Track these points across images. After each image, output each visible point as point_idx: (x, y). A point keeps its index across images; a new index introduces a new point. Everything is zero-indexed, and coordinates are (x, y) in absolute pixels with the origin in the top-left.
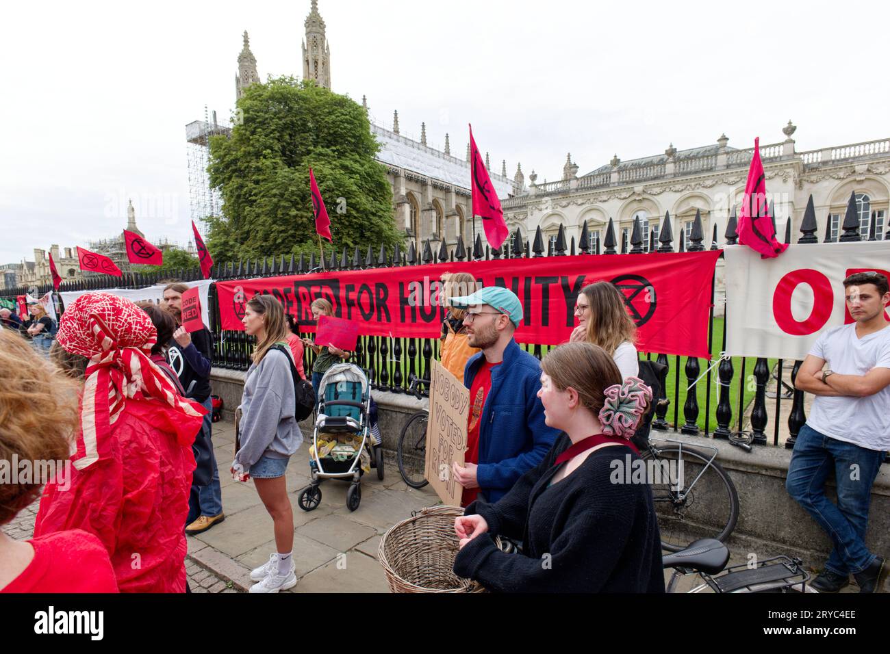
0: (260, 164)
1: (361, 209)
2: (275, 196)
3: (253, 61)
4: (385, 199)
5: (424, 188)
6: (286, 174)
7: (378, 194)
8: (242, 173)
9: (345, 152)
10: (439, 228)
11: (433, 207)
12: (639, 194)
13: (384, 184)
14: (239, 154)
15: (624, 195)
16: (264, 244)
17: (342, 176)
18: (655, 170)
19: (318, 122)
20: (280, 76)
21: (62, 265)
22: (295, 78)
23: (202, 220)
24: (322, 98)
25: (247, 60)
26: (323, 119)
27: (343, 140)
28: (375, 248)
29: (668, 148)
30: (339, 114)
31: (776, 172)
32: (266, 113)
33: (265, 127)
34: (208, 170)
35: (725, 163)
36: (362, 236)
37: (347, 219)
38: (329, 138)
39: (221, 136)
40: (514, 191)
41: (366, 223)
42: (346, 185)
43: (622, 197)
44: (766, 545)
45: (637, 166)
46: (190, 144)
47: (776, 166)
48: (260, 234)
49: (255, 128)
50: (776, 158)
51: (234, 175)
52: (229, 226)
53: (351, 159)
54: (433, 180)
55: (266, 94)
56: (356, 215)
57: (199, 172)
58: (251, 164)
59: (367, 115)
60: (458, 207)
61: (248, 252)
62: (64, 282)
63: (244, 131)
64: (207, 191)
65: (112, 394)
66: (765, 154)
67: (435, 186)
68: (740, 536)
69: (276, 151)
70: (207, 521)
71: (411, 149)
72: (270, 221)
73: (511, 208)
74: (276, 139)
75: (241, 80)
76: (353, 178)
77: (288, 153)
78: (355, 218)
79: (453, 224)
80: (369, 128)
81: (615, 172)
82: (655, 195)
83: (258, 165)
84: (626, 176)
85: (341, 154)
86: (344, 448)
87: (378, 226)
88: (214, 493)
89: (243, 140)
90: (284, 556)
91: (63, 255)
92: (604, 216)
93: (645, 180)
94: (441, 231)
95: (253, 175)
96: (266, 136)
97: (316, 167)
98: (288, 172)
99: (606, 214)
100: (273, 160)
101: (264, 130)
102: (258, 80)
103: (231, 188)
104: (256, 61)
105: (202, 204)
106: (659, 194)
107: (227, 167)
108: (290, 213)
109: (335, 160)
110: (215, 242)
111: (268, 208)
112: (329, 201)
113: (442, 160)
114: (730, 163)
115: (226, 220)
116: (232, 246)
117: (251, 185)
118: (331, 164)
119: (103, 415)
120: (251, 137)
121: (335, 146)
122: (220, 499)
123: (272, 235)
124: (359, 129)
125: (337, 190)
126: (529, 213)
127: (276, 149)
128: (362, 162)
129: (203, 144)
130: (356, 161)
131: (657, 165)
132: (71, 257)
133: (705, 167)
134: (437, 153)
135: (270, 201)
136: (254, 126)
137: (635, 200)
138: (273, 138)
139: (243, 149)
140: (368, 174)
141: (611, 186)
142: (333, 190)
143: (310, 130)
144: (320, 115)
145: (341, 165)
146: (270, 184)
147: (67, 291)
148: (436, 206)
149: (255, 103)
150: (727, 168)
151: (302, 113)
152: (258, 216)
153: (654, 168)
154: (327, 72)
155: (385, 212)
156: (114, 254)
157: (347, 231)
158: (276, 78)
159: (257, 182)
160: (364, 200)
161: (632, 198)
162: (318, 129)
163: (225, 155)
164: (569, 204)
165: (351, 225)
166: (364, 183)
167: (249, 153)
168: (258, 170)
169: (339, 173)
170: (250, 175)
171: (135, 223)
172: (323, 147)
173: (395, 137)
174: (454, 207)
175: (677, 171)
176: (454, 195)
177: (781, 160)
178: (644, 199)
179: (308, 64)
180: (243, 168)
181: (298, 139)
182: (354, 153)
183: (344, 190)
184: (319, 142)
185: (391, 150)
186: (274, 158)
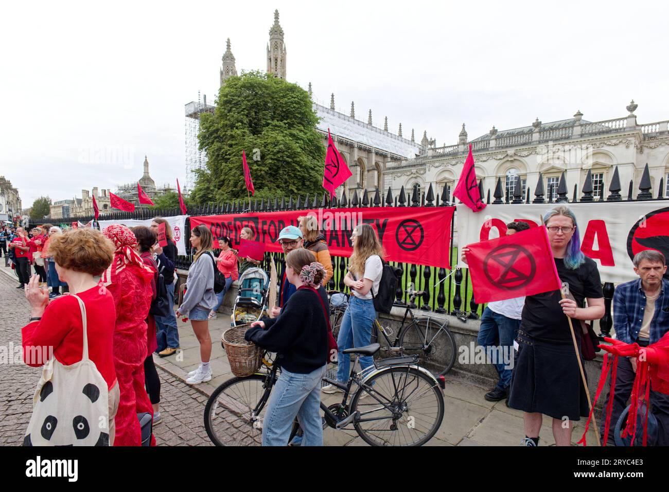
0: (233, 133)
1: (303, 165)
2: (242, 155)
3: (233, 59)
4: (321, 158)
5: (352, 149)
6: (251, 140)
7: (316, 154)
8: (220, 139)
9: (294, 124)
10: (362, 179)
11: (358, 164)
12: (511, 156)
13: (321, 148)
14: (220, 126)
15: (500, 156)
16: (234, 189)
17: (290, 142)
18: (525, 138)
19: (275, 103)
20: (250, 71)
21: (100, 201)
22: (261, 72)
23: (192, 171)
24: (278, 86)
25: (228, 58)
26: (279, 101)
27: (292, 116)
28: (312, 193)
29: (535, 121)
30: (290, 97)
31: (620, 140)
32: (239, 97)
33: (238, 107)
34: (198, 137)
35: (579, 133)
36: (304, 184)
37: (293, 172)
38: (283, 114)
39: (209, 113)
40: (420, 152)
41: (307, 175)
42: (293, 148)
43: (498, 158)
44: (472, 376)
45: (511, 134)
46: (187, 118)
47: (621, 136)
48: (232, 182)
49: (231, 108)
50: (620, 129)
51: (215, 140)
52: (211, 176)
53: (298, 129)
54: (359, 144)
55: (240, 84)
56: (299, 169)
57: (192, 138)
58: (227, 133)
59: (311, 98)
60: (377, 164)
61: (223, 194)
62: (101, 213)
63: (223, 110)
64: (197, 151)
65: (119, 262)
66: (612, 126)
67: (360, 148)
68: (460, 371)
69: (245, 124)
70: (171, 350)
71: (343, 121)
72: (239, 173)
73: (415, 165)
74: (245, 115)
75: (224, 73)
76: (298, 143)
77: (253, 125)
78: (299, 171)
79: (373, 177)
80: (311, 107)
81: (493, 139)
82: (524, 157)
83: (232, 133)
84: (502, 142)
85: (291, 126)
86: (250, 315)
87: (315, 177)
88: (174, 336)
89: (223, 116)
90: (205, 363)
91: (100, 194)
92: (484, 172)
93: (516, 146)
94: (364, 182)
95: (228, 141)
96: (238, 113)
97: (272, 135)
98: (253, 138)
99: (485, 170)
100: (243, 130)
101: (237, 109)
102: (236, 72)
103: (213, 150)
104: (234, 59)
105: (194, 160)
106: (526, 156)
107: (211, 134)
108: (253, 168)
109: (286, 130)
110: (201, 187)
111: (238, 164)
112: (281, 159)
113: (365, 129)
114: (584, 133)
115: (209, 172)
116: (212, 191)
117: (227, 148)
118: (283, 133)
119: (113, 269)
120: (228, 114)
121: (287, 120)
122: (178, 340)
123: (240, 183)
124: (304, 108)
125: (287, 151)
126: (427, 169)
127: (245, 122)
128: (306, 131)
129: (196, 118)
130: (301, 131)
131: (526, 134)
132: (105, 196)
133: (563, 136)
134: (362, 124)
135: (239, 159)
136: (230, 106)
137: (508, 160)
138: (243, 115)
139: (222, 122)
140: (309, 140)
141: (490, 149)
142: (284, 152)
143: (269, 108)
144: (276, 98)
145: (290, 133)
146: (240, 147)
147: (102, 220)
148: (360, 163)
149: (232, 90)
150: (581, 137)
151: (264, 97)
152: (231, 169)
153: (523, 137)
154: (283, 66)
155: (320, 167)
156: (134, 194)
157: (292, 181)
158: (247, 72)
159: (231, 146)
160: (305, 159)
161: (505, 160)
162: (275, 108)
163: (210, 127)
164: (457, 163)
165: (295, 177)
166: (306, 146)
167: (226, 125)
168: (232, 137)
169: (288, 139)
170: (226, 140)
171: (148, 173)
172: (278, 121)
173: (332, 112)
174: (374, 163)
175: (542, 139)
176: (374, 155)
177: (624, 131)
178: (515, 159)
179: (271, 61)
180: (221, 136)
181: (261, 115)
182: (299, 125)
183: (291, 152)
184: (276, 117)
185: (328, 122)
186: (243, 129)
